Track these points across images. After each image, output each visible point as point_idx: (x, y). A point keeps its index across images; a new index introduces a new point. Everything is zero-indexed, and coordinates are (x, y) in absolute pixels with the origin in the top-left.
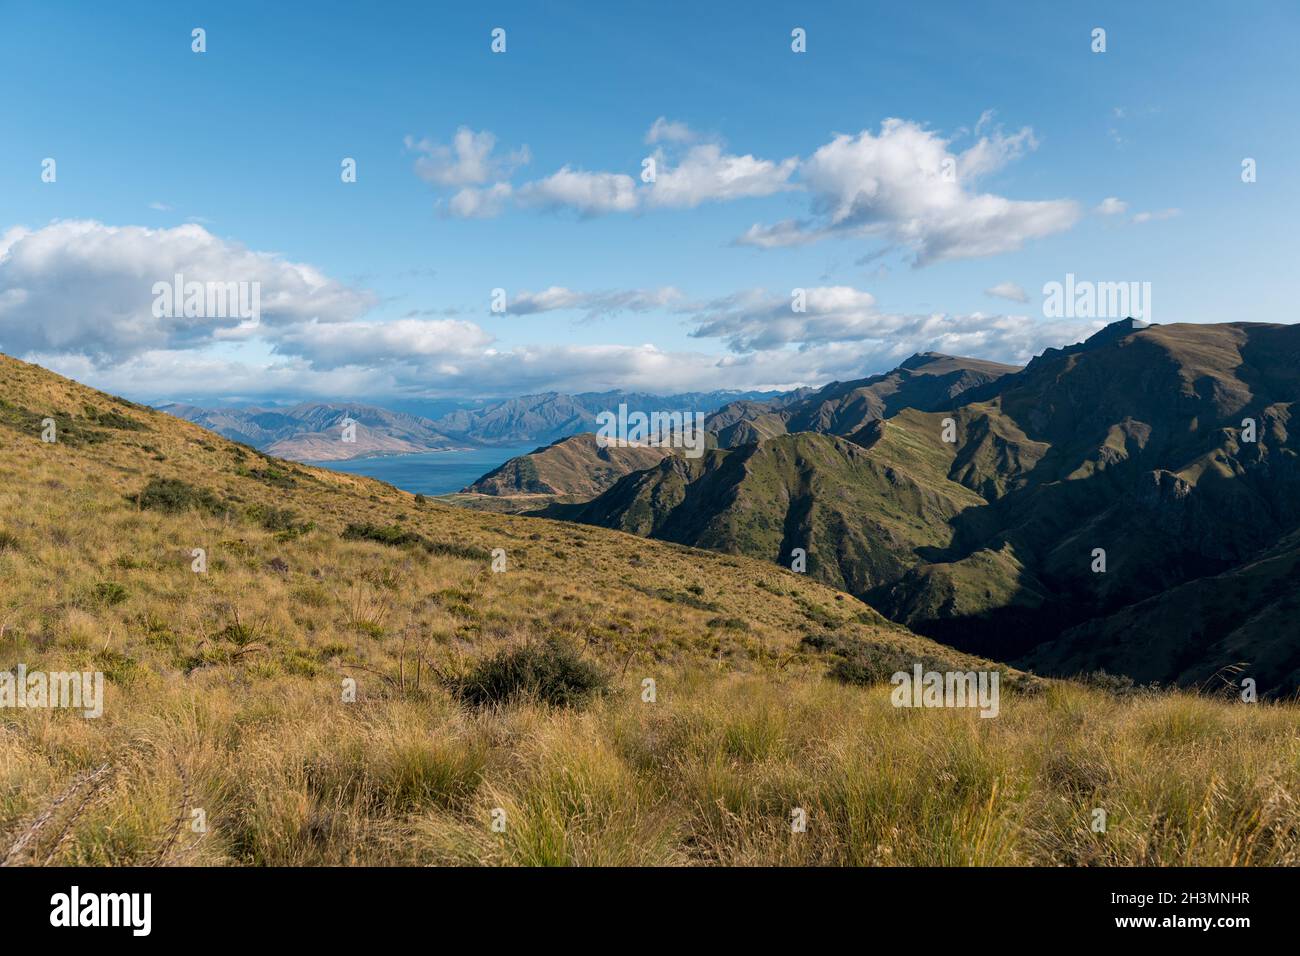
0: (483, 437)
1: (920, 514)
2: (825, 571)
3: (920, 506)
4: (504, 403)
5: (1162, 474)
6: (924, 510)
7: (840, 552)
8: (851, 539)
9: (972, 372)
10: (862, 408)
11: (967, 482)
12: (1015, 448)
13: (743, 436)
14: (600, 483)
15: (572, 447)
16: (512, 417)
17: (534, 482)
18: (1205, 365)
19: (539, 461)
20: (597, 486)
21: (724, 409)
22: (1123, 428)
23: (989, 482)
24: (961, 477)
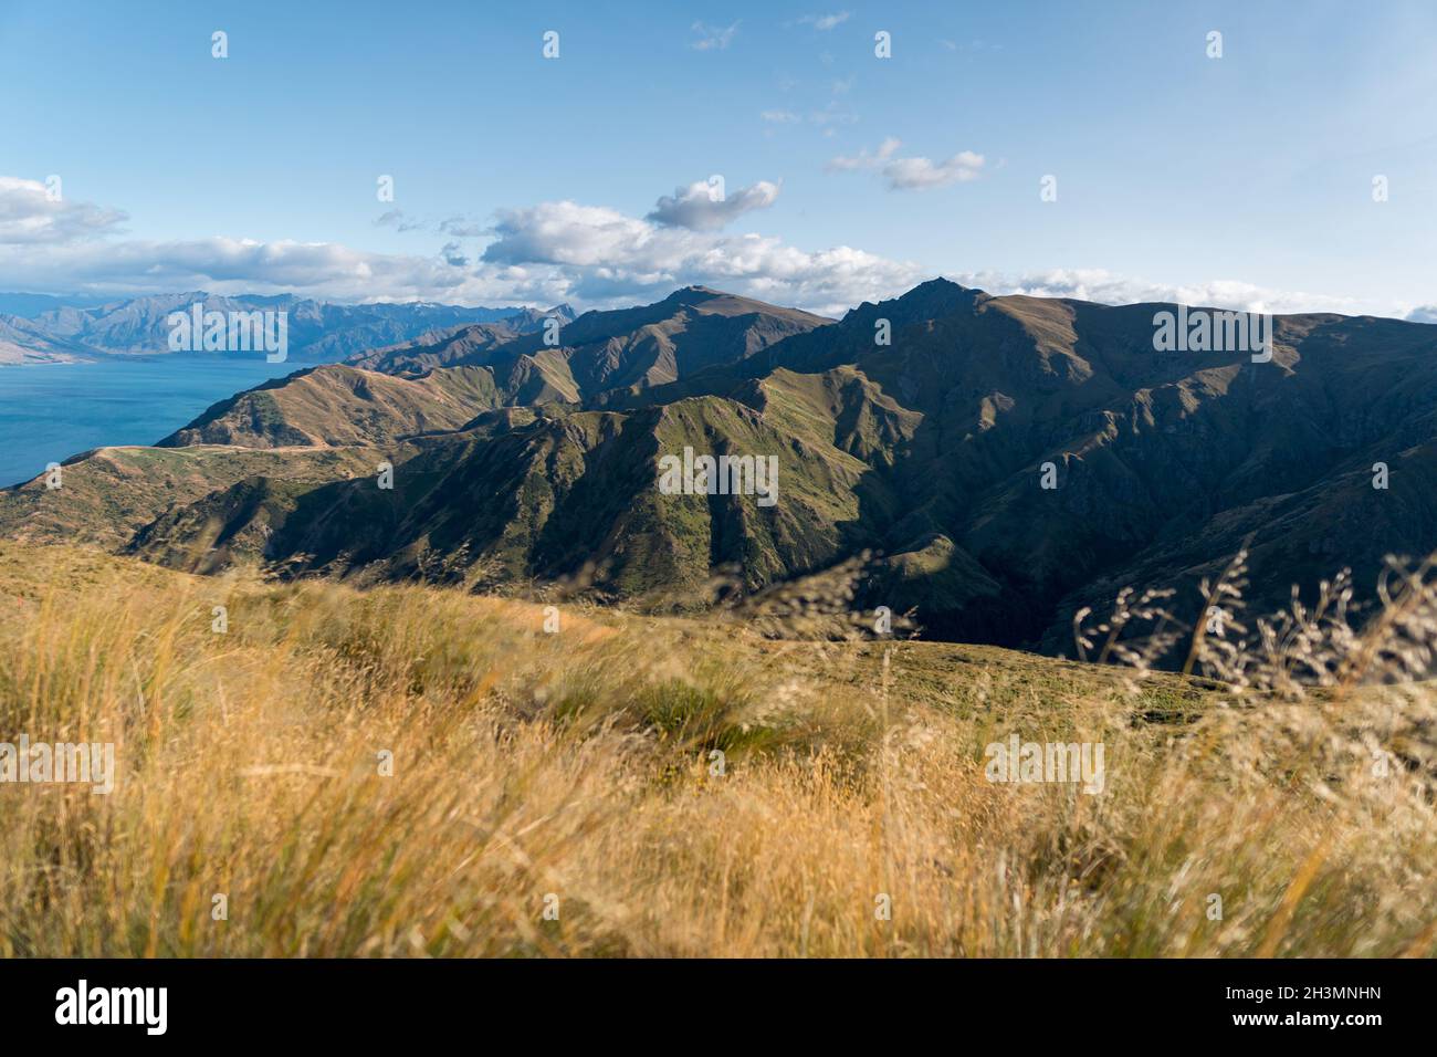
0: (104, 346)
1: (832, 490)
2: (766, 558)
3: (830, 481)
4: (131, 301)
5: (1070, 457)
6: (835, 486)
7: (775, 535)
8: (783, 521)
9: (767, 317)
10: (653, 348)
11: (855, 452)
12: (895, 417)
13: (524, 374)
14: (364, 428)
15: (320, 381)
16: (145, 321)
17: (279, 426)
18: (1054, 341)
19: (280, 399)
20: (361, 431)
21: (462, 334)
22: (993, 401)
23: (877, 454)
24: (849, 447)
